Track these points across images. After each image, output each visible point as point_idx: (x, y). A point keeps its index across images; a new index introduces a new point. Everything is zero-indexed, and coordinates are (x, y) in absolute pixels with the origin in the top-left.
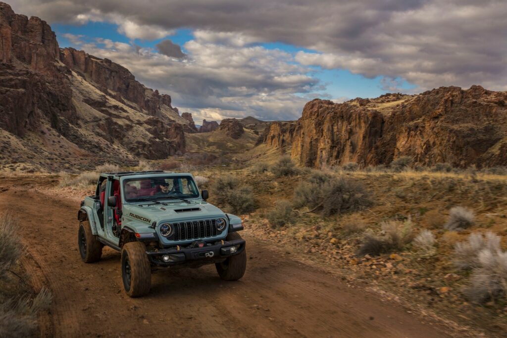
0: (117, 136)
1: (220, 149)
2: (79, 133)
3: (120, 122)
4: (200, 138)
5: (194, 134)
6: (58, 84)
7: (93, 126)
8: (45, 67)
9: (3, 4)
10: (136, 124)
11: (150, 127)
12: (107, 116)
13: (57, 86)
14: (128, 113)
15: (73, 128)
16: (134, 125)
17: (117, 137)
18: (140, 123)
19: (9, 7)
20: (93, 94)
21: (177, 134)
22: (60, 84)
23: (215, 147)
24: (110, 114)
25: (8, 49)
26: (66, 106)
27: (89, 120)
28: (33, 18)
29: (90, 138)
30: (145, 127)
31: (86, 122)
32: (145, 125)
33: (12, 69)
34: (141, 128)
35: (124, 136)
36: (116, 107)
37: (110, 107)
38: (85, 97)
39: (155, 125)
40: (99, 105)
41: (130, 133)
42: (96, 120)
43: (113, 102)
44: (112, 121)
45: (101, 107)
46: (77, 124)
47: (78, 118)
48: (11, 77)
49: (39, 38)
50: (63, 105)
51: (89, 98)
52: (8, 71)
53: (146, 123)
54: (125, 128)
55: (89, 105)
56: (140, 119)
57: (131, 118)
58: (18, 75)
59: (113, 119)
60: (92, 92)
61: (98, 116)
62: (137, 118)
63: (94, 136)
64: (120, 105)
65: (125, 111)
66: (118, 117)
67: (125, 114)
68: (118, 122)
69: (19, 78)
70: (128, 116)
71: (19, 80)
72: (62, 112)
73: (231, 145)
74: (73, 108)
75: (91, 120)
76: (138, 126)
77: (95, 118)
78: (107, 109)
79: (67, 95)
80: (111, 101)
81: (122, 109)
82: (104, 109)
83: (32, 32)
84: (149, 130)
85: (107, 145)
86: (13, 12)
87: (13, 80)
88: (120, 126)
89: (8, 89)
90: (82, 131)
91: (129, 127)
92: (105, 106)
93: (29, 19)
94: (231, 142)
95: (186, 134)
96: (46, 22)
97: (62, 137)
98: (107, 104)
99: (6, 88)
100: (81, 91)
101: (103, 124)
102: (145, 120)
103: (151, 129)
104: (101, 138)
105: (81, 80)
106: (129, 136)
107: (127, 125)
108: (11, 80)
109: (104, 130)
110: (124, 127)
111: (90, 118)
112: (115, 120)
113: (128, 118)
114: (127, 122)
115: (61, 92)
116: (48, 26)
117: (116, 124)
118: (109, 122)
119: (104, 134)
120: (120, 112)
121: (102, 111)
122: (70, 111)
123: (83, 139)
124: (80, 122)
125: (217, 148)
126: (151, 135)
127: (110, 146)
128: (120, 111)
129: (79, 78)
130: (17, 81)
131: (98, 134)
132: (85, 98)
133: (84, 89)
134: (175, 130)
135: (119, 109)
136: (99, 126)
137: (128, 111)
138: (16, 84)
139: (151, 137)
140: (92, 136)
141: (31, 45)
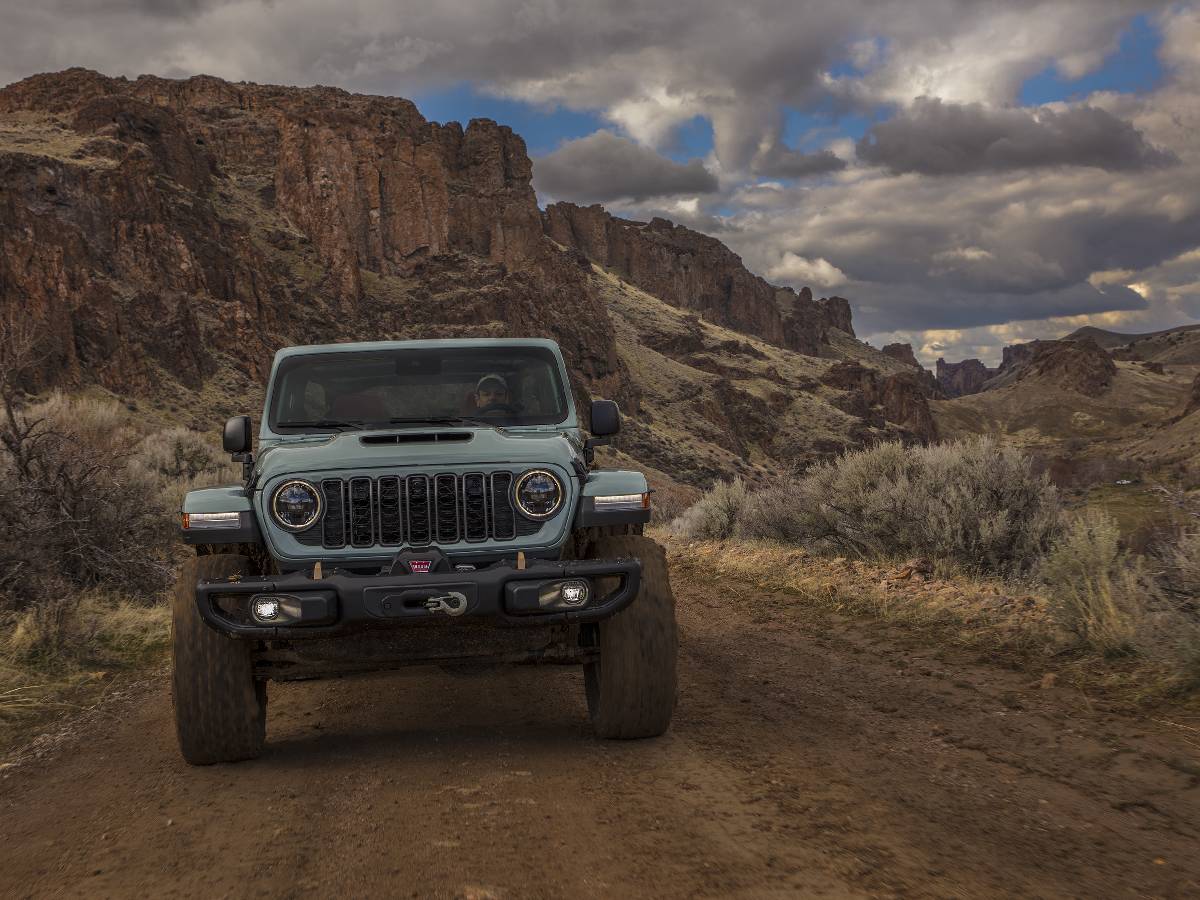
0: (753, 434)
1: (1050, 433)
2: (653, 438)
3: (754, 389)
4: (979, 409)
5: (955, 401)
6: (570, 299)
7: (683, 412)
8: (528, 256)
9: (395, 103)
10: (800, 389)
11: (840, 393)
12: (716, 378)
13: (569, 306)
14: (769, 359)
15: (633, 424)
16: (794, 393)
17: (756, 437)
18: (809, 386)
19: (411, 107)
20: (662, 317)
21: (911, 404)
22: (576, 298)
23: (1034, 431)
24: (720, 370)
25: (439, 212)
26: (604, 362)
27: (668, 396)
28: (474, 124)
29: (684, 450)
30: (826, 397)
31: (663, 403)
32: (826, 389)
33: (460, 269)
34: (818, 401)
35: (774, 430)
36: (732, 347)
37: (715, 349)
38: (642, 328)
39: (852, 387)
40: (684, 345)
41: (789, 419)
42: (688, 391)
43: (719, 334)
44: (731, 390)
45: (691, 351)
46: (641, 412)
47: (639, 395)
48: (462, 290)
49: (497, 178)
50: (594, 359)
51: (655, 330)
52: (449, 274)
53: (827, 381)
54: (772, 407)
55: (656, 349)
56: (806, 373)
57: (781, 374)
58: (478, 281)
59: (734, 382)
60: (657, 311)
61: (691, 380)
62: (799, 372)
63: (694, 441)
64: (742, 339)
65: (760, 356)
66: (745, 375)
67: (763, 364)
68: (749, 391)
69: (484, 289)
70: (769, 369)
71: (484, 295)
72: (594, 381)
73: (1088, 417)
74: (621, 366)
75: (673, 394)
76: (805, 394)
77: (684, 385)
78: (708, 355)
79: (600, 327)
80: (713, 331)
81: (749, 350)
82: (701, 356)
83: (476, 163)
84: (839, 403)
85: (736, 463)
86: (421, 118)
87: (469, 299)
88: (758, 403)
89: (460, 327)
90: (659, 432)
91: (783, 402)
92: (702, 348)
93: (464, 131)
94: (1083, 407)
95: (932, 403)
96: (509, 130)
97: (620, 454)
98: (705, 341)
99: (452, 326)
100: (627, 314)
101: (709, 403)
102: (820, 373)
103: (843, 398)
104: (713, 445)
105: (617, 283)
106: (788, 430)
107: (775, 397)
108: (463, 299)
109: (716, 419)
110: (768, 403)
111: (670, 391)
112: (738, 385)
113: (771, 374)
114: (774, 387)
115: (586, 322)
116: (517, 138)
117: (744, 395)
118: (726, 394)
119: (718, 431)
120: (747, 361)
121: (697, 364)
122: (617, 375)
123: (671, 455)
124: (644, 405)
125: (1044, 434)
126: (852, 419)
127: (746, 466)
128: (746, 356)
129: (613, 279)
130: (481, 301)
131: (705, 436)
132: (644, 333)
133: (633, 306)
134: (902, 393)
135: (740, 351)
136: (699, 408)
137: (766, 353)
138: (478, 309)
139: (855, 425)
140: (689, 443)
141: (480, 201)
